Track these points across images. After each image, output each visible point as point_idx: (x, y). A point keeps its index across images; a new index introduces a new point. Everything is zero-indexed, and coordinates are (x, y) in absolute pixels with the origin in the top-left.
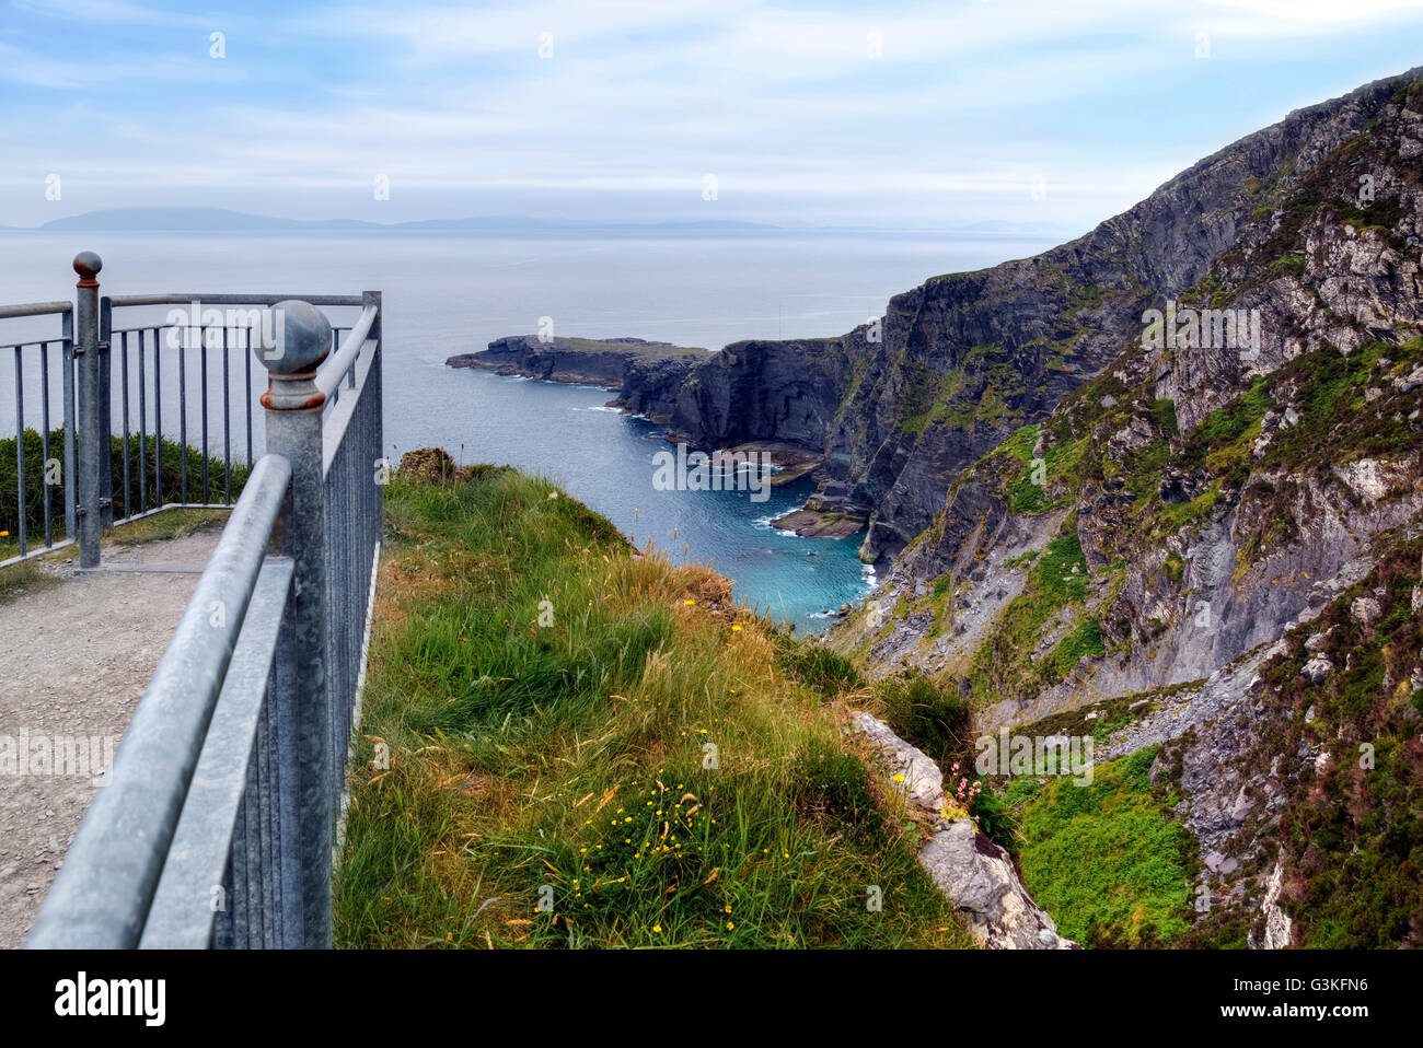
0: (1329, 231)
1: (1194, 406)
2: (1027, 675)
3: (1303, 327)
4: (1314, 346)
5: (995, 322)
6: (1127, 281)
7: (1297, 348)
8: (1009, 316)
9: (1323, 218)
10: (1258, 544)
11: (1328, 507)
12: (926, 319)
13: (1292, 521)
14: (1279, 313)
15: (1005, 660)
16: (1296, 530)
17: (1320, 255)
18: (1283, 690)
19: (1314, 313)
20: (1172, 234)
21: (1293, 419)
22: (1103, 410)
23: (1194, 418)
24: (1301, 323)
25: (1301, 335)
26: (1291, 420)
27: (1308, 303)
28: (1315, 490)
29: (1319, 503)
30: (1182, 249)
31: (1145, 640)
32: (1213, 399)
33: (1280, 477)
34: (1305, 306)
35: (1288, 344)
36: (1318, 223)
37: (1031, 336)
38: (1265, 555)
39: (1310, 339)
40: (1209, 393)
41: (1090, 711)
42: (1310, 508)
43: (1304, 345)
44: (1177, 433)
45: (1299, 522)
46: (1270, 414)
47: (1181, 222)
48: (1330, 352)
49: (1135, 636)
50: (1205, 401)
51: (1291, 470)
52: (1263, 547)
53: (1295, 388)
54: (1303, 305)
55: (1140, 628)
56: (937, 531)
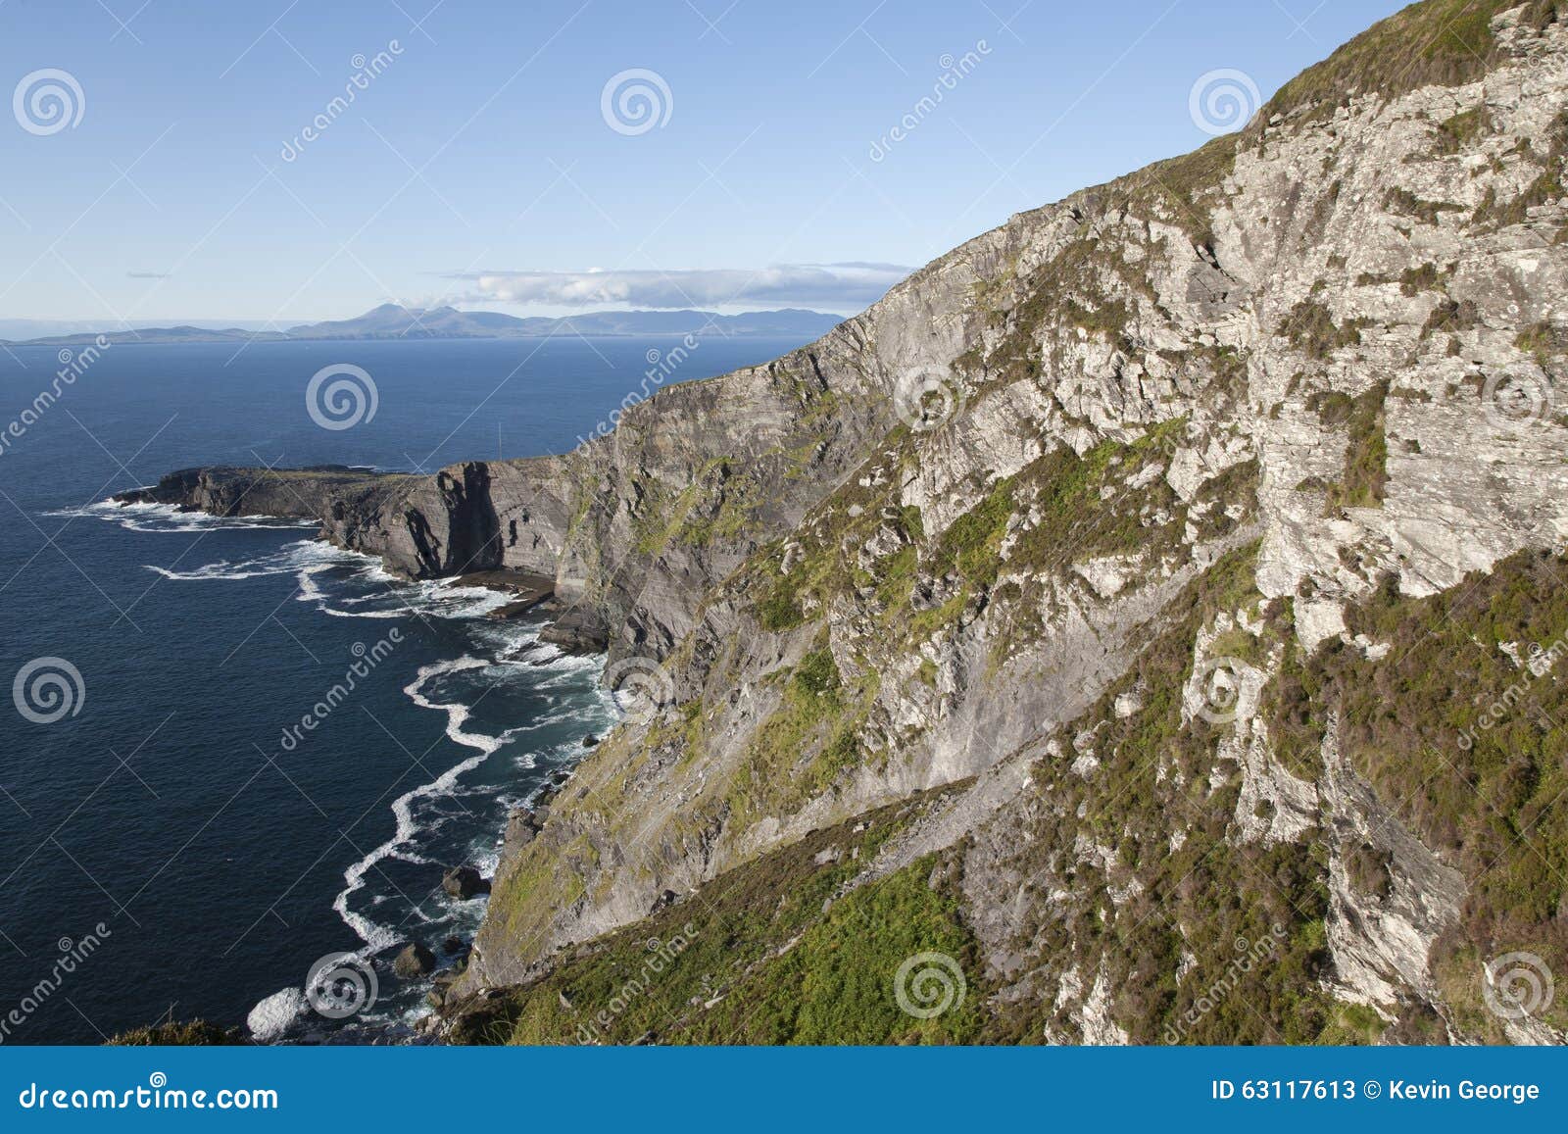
0: (1063, 333)
1: (941, 511)
2: (785, 791)
3: (1041, 428)
4: (1052, 447)
5: (731, 433)
6: (862, 385)
7: (1037, 449)
8: (746, 425)
9: (1058, 321)
10: (1006, 645)
11: (1071, 604)
12: (660, 431)
13: (1039, 618)
14: (1019, 416)
15: (764, 779)
16: (1042, 627)
17: (1057, 356)
18: (1054, 789)
19: (1052, 414)
20: (905, 338)
21: (1036, 520)
22: (850, 519)
23: (940, 523)
24: (1040, 425)
25: (1040, 437)
26: (1034, 521)
27: (1045, 405)
28: (1059, 588)
29: (1063, 601)
30: (914, 351)
31: (901, 745)
32: (960, 503)
33: (1026, 578)
34: (1042, 407)
35: (1028, 445)
36: (1053, 325)
37: (767, 444)
38: (1013, 653)
39: (1048, 439)
40: (955, 497)
41: (856, 824)
42: (1053, 604)
43: (1043, 446)
44: (925, 539)
45: (1045, 620)
46: (1014, 517)
47: (913, 325)
48: (1067, 452)
49: (892, 743)
50: (951, 505)
51: (1037, 571)
52: (1012, 647)
53: (1037, 490)
54: (1041, 407)
55: (897, 734)
56: (686, 655)
